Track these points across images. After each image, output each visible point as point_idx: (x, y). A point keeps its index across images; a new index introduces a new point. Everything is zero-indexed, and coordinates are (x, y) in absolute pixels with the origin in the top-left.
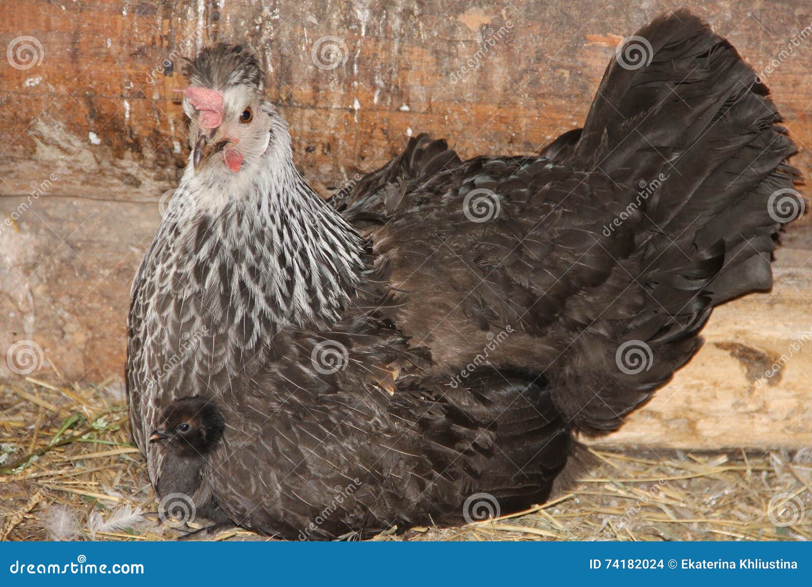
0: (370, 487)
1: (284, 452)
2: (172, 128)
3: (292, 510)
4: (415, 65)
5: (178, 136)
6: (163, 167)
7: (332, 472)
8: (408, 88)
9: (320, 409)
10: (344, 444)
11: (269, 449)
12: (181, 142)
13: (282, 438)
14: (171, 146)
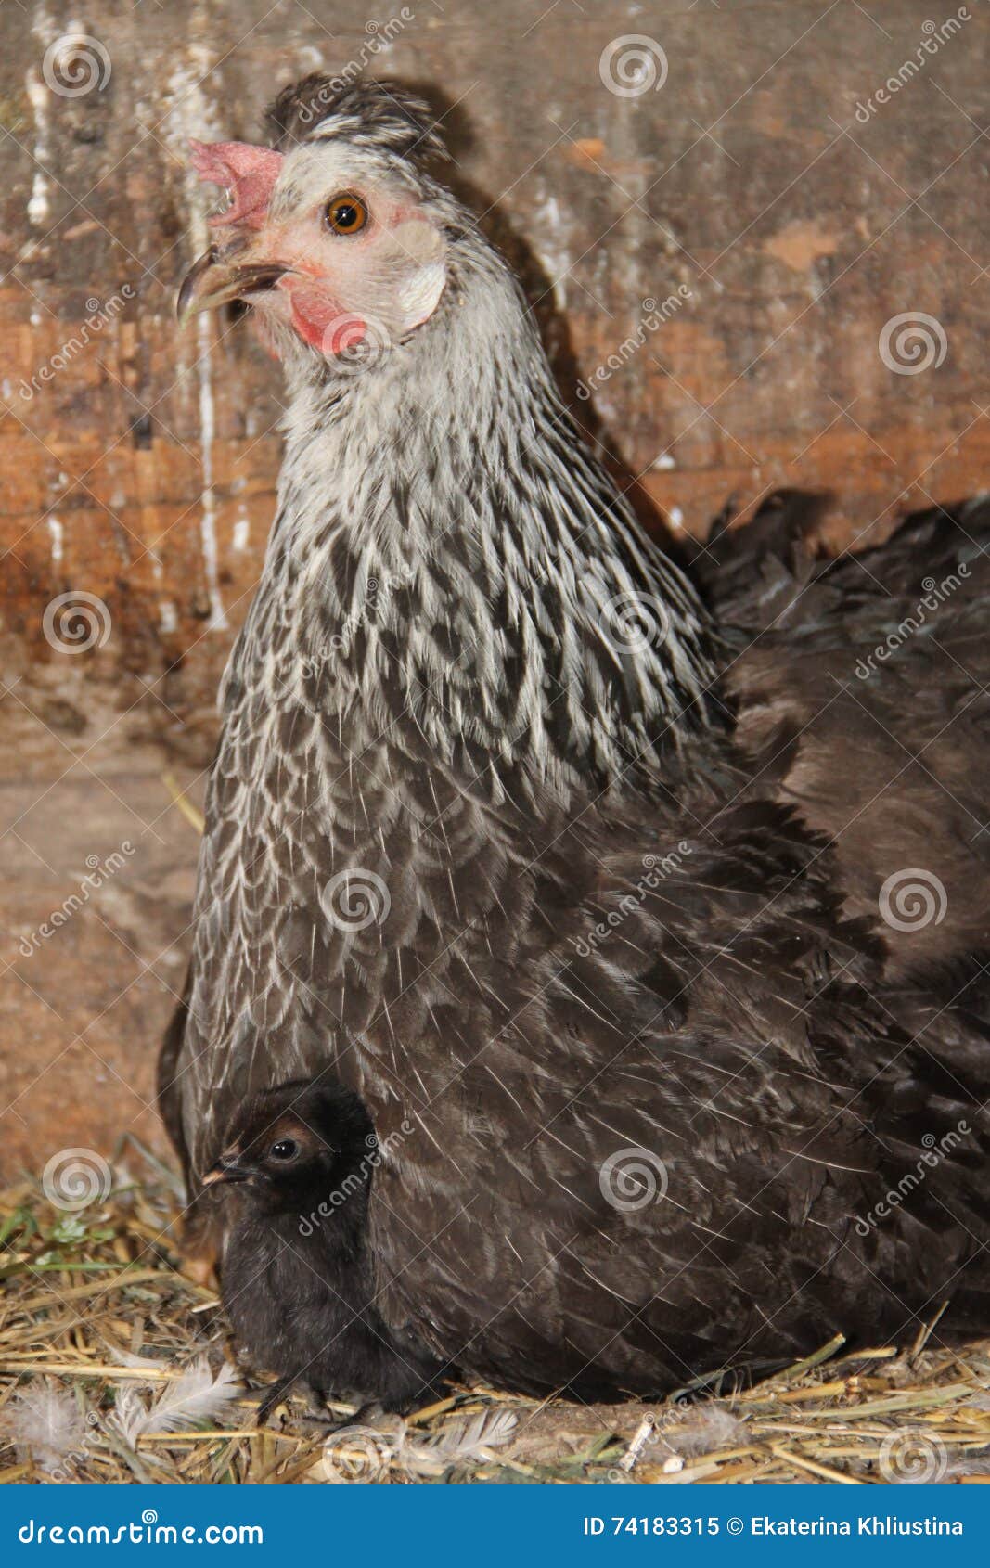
0: (761, 1250)
1: (561, 1178)
2: (158, 572)
3: (584, 1315)
4: (680, 362)
5: (171, 587)
6: (138, 672)
7: (674, 1220)
8: (669, 415)
9: (637, 1072)
10: (700, 1154)
11: (522, 1170)
12: (178, 603)
13: (552, 1143)
14: (153, 618)
